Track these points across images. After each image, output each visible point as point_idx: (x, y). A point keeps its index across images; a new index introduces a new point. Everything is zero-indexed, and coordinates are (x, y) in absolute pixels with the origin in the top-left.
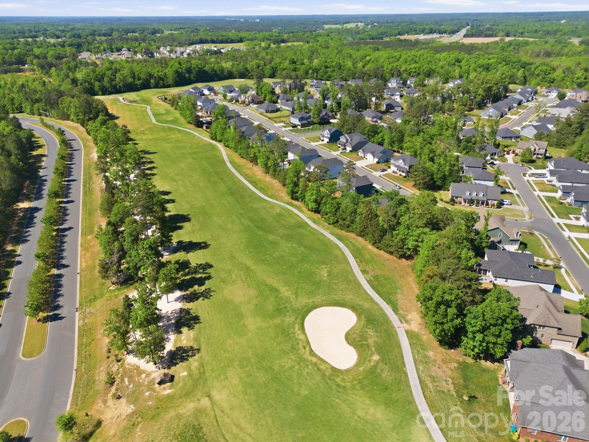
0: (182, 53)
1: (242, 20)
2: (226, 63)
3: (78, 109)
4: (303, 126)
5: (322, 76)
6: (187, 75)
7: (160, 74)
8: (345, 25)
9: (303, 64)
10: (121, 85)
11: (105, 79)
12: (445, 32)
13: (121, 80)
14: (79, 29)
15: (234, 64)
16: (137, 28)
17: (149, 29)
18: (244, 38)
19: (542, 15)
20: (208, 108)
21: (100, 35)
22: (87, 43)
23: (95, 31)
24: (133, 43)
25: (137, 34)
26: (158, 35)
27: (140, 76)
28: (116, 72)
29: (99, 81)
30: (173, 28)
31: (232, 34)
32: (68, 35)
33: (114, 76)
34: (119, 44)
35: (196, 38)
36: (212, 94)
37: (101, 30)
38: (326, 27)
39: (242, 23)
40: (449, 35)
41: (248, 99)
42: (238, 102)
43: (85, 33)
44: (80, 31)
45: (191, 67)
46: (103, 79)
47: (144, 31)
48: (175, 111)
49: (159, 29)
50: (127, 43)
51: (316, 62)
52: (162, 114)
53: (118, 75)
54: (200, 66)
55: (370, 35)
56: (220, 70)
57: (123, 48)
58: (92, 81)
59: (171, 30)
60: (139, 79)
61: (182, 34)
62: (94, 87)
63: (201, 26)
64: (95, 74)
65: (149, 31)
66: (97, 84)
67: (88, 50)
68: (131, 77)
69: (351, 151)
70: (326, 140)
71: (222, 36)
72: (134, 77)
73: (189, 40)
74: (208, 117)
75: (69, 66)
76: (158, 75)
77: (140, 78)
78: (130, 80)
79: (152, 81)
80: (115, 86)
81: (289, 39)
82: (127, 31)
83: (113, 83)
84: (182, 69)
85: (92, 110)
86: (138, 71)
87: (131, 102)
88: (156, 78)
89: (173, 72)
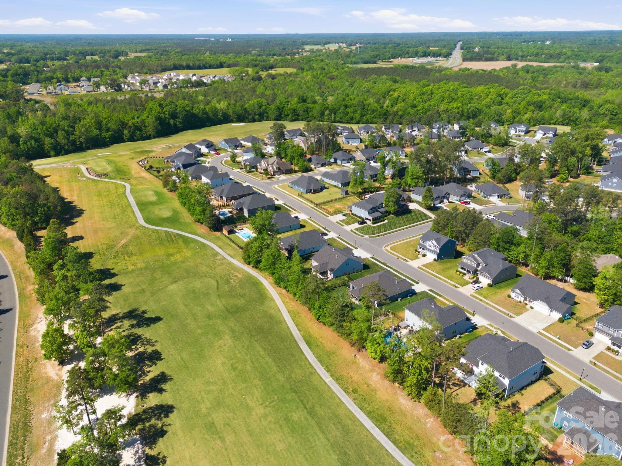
0: (155, 83)
1: (212, 39)
2: (219, 101)
3: (13, 210)
4: (375, 221)
5: (341, 118)
6: (172, 121)
7: (135, 121)
8: (327, 46)
9: (315, 102)
10: (82, 139)
11: (60, 133)
12: (440, 55)
13: (83, 134)
14: (27, 52)
15: (229, 104)
16: (96, 50)
17: (110, 51)
18: (225, 63)
19: (521, 35)
20: (223, 191)
21: (52, 59)
22: (36, 73)
23: (46, 54)
24: (94, 71)
25: (96, 58)
26: (122, 58)
27: (109, 125)
28: (75, 123)
29: (51, 136)
30: (138, 50)
31: (208, 57)
32: (13, 59)
33: (72, 127)
34: (77, 73)
35: (170, 64)
36: (212, 152)
37: (54, 53)
38: (307, 48)
39: (213, 43)
40: (444, 59)
41: (273, 167)
42: (257, 170)
43: (34, 57)
44: (29, 54)
45: (176, 110)
46: (57, 133)
47: (105, 53)
48: (170, 195)
49: (123, 51)
50: (86, 70)
51: (331, 99)
52: (152, 204)
53: (78, 127)
54: (187, 108)
55: (362, 58)
56: (212, 112)
57: (82, 77)
58: (41, 136)
59: (136, 52)
60: (108, 130)
61: (150, 57)
62: (44, 144)
63: (169, 46)
64: (44, 128)
65: (112, 54)
66: (47, 140)
67: (38, 81)
68: (96, 129)
69: (490, 285)
70: (431, 257)
71: (199, 60)
72: (100, 128)
73: (162, 66)
74: (225, 206)
75: (8, 113)
76: (133, 123)
77: (109, 128)
78: (96, 132)
79: (126, 132)
80: (74, 141)
81: (276, 64)
82: (85, 54)
83: (72, 137)
84: (164, 113)
85: (37, 209)
86: (105, 118)
87: (99, 176)
88: (130, 127)
89: (154, 119)
